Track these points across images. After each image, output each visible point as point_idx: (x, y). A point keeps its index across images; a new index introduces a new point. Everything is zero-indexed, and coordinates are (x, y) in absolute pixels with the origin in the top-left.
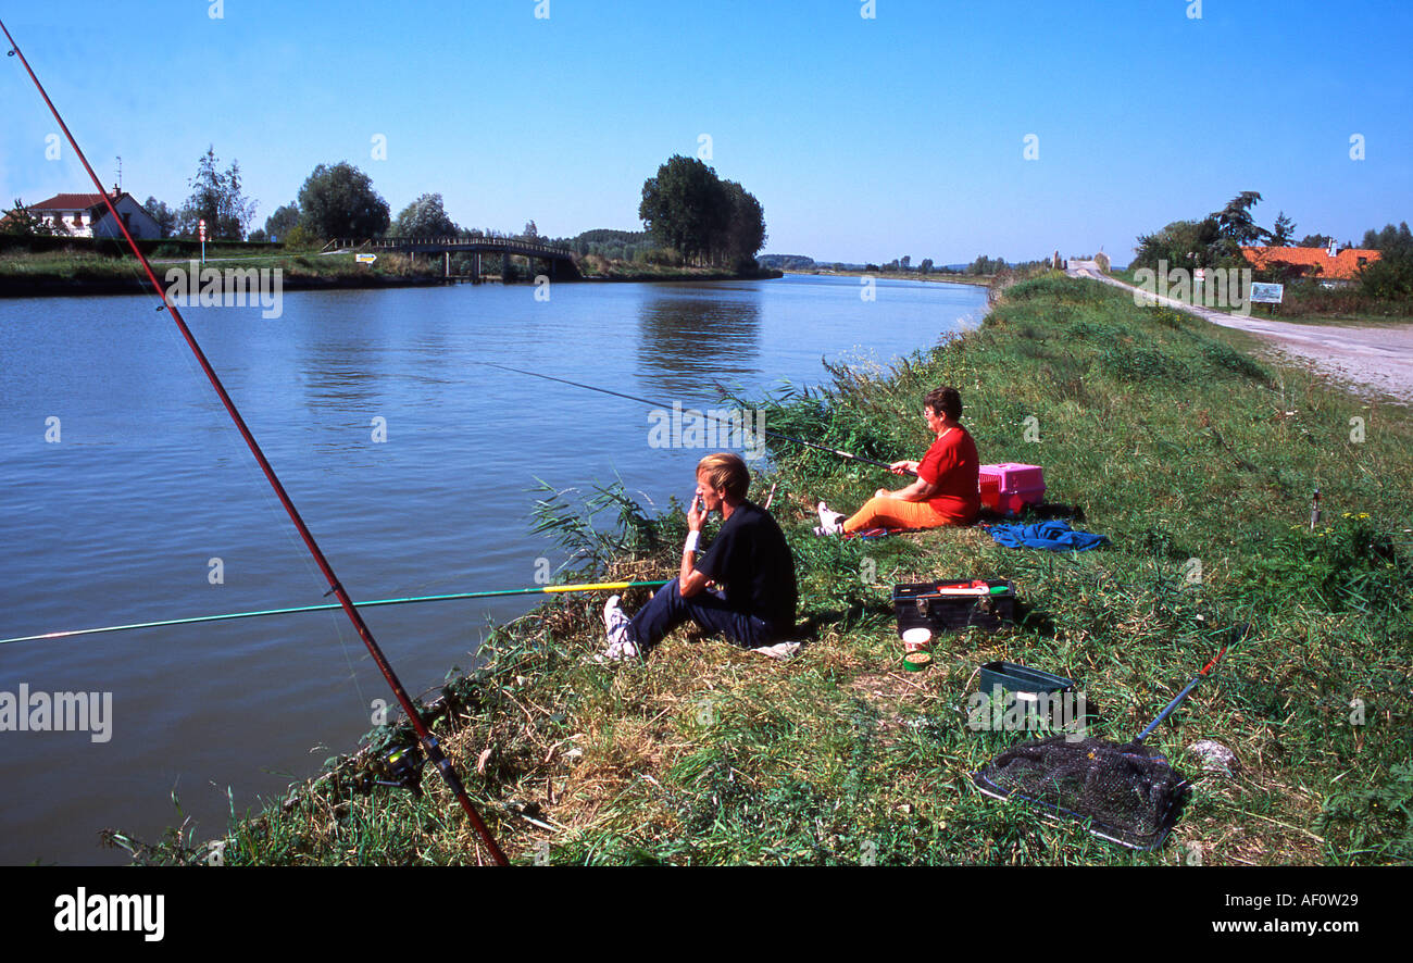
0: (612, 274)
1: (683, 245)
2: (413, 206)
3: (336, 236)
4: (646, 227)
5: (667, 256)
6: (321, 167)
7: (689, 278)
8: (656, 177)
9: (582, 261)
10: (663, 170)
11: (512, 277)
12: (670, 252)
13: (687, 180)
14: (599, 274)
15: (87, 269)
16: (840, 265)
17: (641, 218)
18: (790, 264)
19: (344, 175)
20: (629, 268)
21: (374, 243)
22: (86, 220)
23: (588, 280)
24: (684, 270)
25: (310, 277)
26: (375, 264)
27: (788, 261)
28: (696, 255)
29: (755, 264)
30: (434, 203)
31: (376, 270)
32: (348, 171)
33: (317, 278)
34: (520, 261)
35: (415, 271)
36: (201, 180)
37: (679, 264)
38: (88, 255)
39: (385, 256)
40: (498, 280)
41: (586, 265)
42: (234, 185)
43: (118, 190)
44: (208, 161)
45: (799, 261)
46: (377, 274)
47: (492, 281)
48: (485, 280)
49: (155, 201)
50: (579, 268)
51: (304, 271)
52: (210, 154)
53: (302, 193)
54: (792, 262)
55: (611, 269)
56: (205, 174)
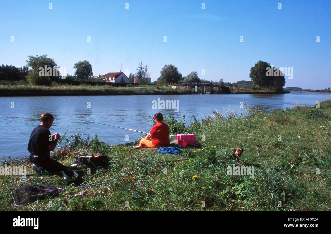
0: (239, 92)
1: (261, 84)
2: (190, 74)
3: (168, 82)
4: (251, 80)
5: (256, 87)
6: (166, 65)
7: (262, 93)
8: (254, 66)
9: (232, 89)
10: (256, 65)
11: (212, 92)
12: (257, 86)
13: (263, 67)
14: (236, 92)
15: (108, 89)
16: (309, 90)
17: (250, 77)
18: (295, 90)
19: (171, 67)
20: (244, 90)
21: (177, 84)
22: (114, 78)
23: (233, 93)
24: (260, 91)
25: (159, 92)
26: (176, 89)
27: (294, 89)
28: (265, 87)
29: (283, 89)
30: (195, 74)
31: (176, 90)
32: (172, 66)
33: (161, 92)
34: (216, 88)
35: (186, 91)
36: (139, 69)
37: (260, 89)
38: (110, 86)
39: (179, 87)
40: (208, 93)
41: (233, 90)
42: (146, 70)
43: (121, 71)
44: (141, 64)
45: (298, 89)
46: (177, 91)
47: (207, 93)
48: (205, 93)
49: (132, 74)
50: (231, 90)
51: (159, 90)
52: (141, 63)
53: (161, 71)
54: (296, 89)
55: (239, 91)
56: (140, 67)
